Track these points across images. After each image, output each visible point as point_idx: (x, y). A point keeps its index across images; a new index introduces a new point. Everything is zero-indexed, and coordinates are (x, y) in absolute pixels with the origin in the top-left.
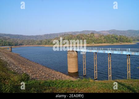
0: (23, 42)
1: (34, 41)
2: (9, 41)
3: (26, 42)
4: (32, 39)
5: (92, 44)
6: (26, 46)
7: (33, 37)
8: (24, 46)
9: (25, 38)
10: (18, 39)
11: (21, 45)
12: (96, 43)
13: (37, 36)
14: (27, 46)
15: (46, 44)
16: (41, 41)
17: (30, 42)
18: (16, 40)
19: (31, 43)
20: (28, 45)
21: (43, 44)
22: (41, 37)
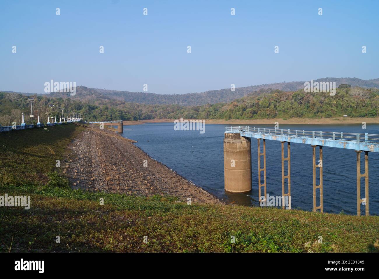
0: (152, 112)
1: (179, 108)
2: (122, 109)
3: (161, 110)
4: (176, 103)
5: (342, 118)
6: (160, 121)
7: (177, 97)
8: (156, 121)
9: (159, 102)
10: (143, 104)
11: (149, 117)
12: (353, 116)
13: (188, 96)
14: (163, 120)
16: (197, 110)
17: (170, 110)
18: (138, 106)
19: (171, 114)
20: (165, 117)
21: (201, 118)
22: (197, 98)
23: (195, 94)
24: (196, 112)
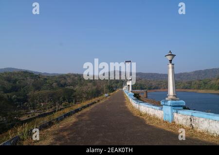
0: (159, 84)
2: (141, 83)
3: (164, 84)
8: (161, 90)
9: (162, 79)
10: (152, 79)
11: (156, 88)
15: (199, 88)
16: (190, 83)
21: (195, 89)
22: (187, 76)
23: (185, 73)
24: (190, 85)
